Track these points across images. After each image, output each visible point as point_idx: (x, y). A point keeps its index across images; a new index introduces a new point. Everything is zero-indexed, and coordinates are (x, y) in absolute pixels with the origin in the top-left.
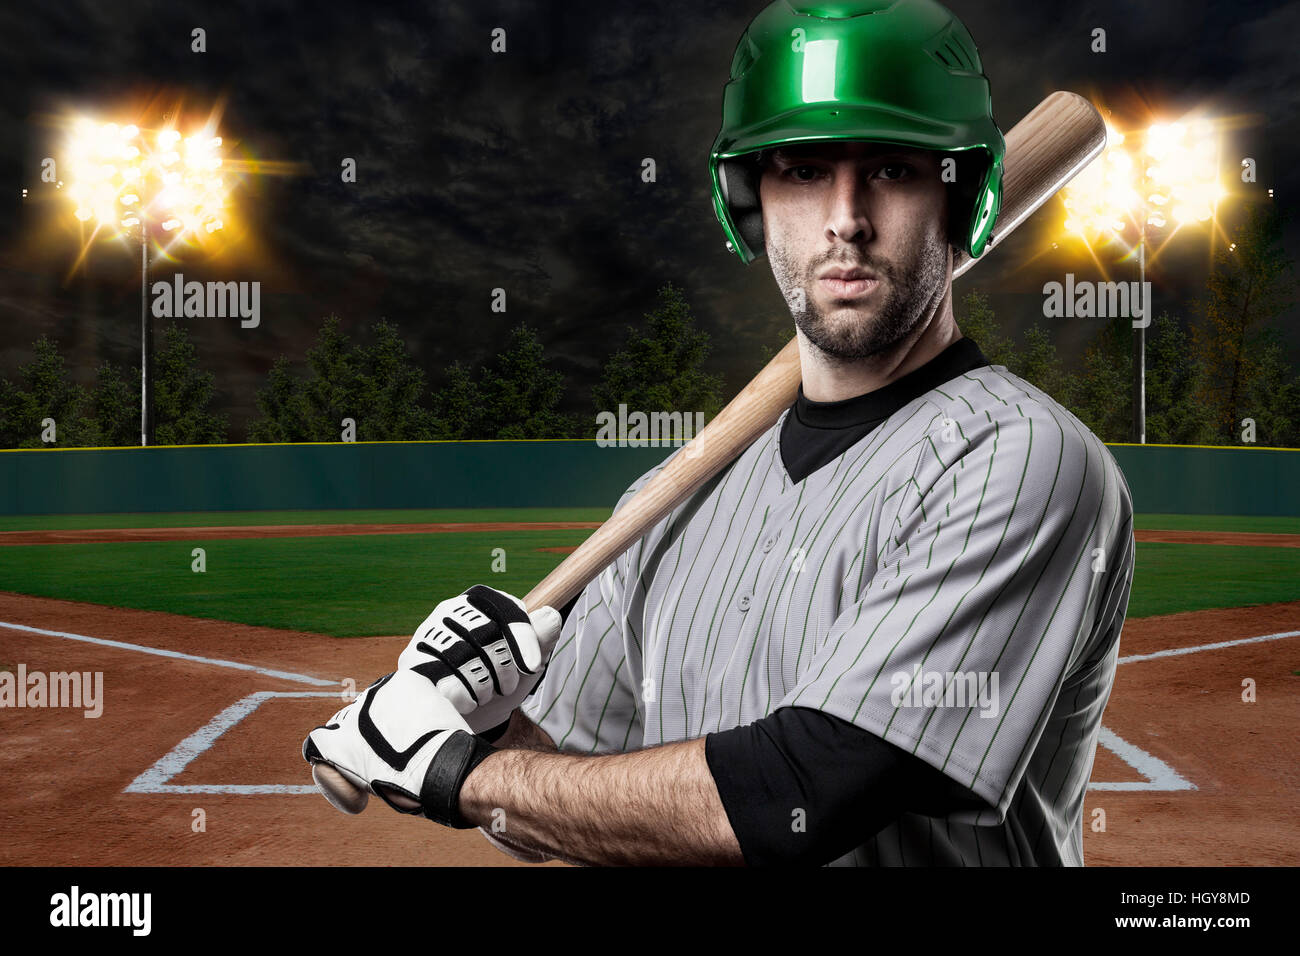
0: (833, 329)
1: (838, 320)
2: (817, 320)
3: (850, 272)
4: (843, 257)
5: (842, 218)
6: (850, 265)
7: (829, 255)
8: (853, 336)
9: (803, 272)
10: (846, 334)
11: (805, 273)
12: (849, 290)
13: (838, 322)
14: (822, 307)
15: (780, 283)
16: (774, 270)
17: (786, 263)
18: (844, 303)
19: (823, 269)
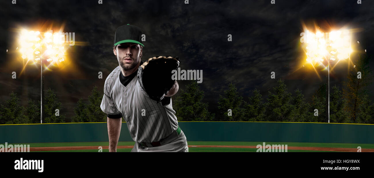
1: (126, 65)
4: (128, 57)
5: (128, 52)
6: (129, 58)
7: (126, 57)
9: (122, 59)
10: (127, 67)
12: (128, 61)
14: (124, 63)
17: (119, 57)
18: (127, 63)
19: (125, 58)
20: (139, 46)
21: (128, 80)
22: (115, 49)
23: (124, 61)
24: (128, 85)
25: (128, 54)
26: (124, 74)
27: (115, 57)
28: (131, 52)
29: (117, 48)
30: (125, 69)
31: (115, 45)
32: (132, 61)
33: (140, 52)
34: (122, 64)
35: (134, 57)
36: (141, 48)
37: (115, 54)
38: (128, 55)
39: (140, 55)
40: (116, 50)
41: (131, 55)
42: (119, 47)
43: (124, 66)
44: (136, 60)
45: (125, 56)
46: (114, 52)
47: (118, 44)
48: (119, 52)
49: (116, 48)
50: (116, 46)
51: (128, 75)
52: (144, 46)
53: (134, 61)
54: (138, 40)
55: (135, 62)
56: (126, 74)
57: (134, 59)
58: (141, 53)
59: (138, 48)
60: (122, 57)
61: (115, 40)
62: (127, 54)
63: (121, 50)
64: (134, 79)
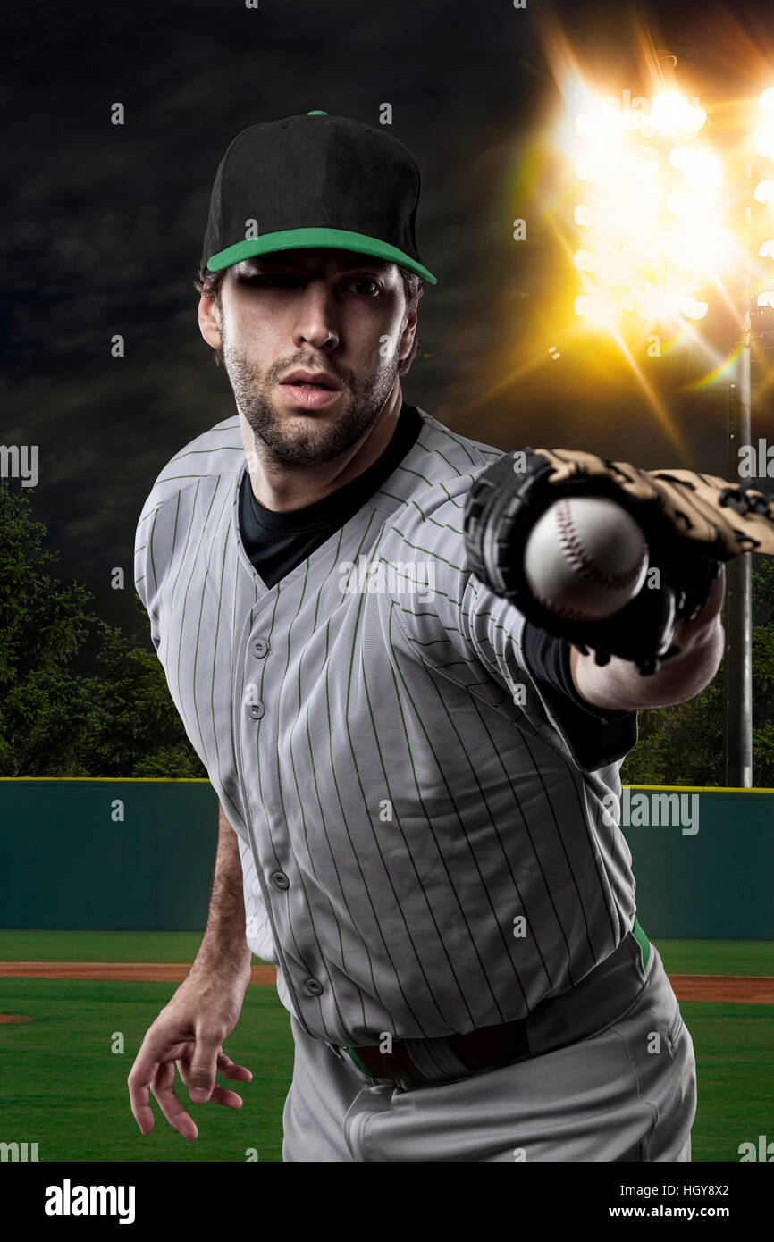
0: (290, 436)
1: (293, 427)
2: (273, 423)
3: (316, 377)
4: (311, 362)
5: (314, 327)
6: (317, 370)
7: (295, 359)
8: (311, 444)
9: (263, 376)
10: (303, 441)
11: (264, 377)
12: (312, 398)
13: (296, 429)
14: (280, 411)
15: (233, 384)
16: (229, 371)
17: (244, 364)
18: (302, 412)
19: (285, 374)
20: (394, 278)
21: (291, 539)
22: (211, 300)
23: (280, 397)
24: (291, 583)
25: (313, 342)
26: (264, 494)
27: (210, 359)
28: (334, 318)
29: (227, 292)
30: (284, 457)
31: (211, 267)
32: (344, 397)
33: (399, 324)
34: (263, 420)
35: (352, 363)
36: (409, 295)
37: (211, 338)
38: (308, 348)
39: (401, 347)
40: (220, 308)
41: (332, 351)
42: (244, 283)
43: (274, 428)
44: (369, 386)
45: (289, 350)
46: (204, 325)
47: (237, 257)
48: (244, 326)
49: (216, 289)
50: (222, 274)
51: (297, 503)
52: (434, 280)
53: (354, 392)
54: (390, 237)
55: (359, 406)
56: (281, 492)
57: (352, 383)
58: (411, 338)
59: (388, 298)
60: (266, 366)
61: (213, 232)
62: (302, 340)
63: (254, 309)
64: (339, 532)
